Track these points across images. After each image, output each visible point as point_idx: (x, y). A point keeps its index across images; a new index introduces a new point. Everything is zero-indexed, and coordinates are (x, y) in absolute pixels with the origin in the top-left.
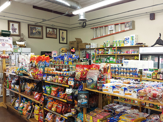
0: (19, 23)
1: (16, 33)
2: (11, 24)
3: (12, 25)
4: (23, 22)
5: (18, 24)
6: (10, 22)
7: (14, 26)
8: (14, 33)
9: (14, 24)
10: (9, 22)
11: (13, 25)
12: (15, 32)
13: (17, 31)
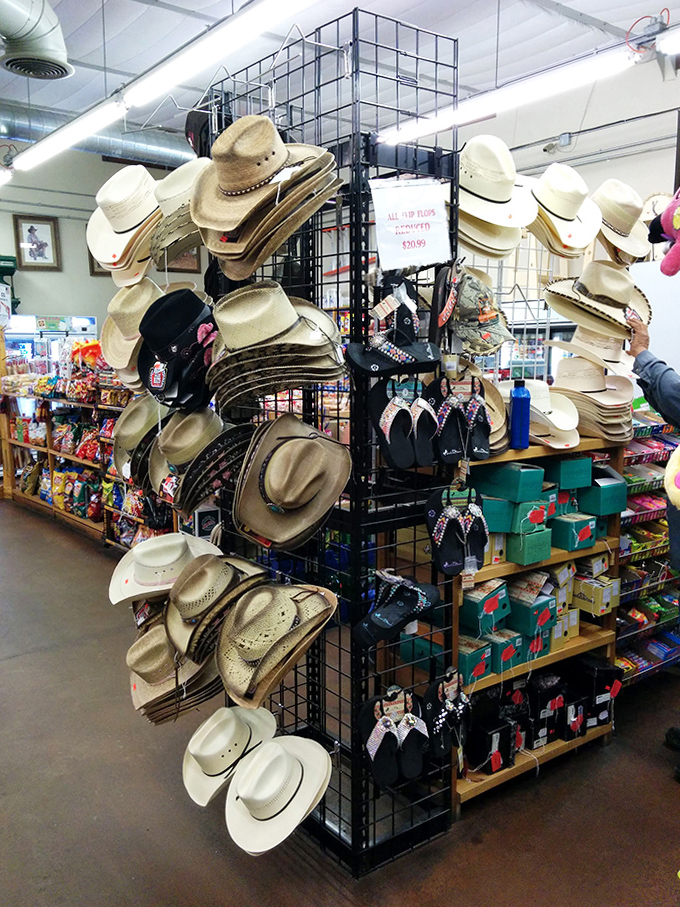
0: (53, 221)
1: (45, 261)
2: (25, 227)
3: (29, 231)
4: (69, 218)
5: (49, 227)
6: (20, 221)
7: (36, 233)
8: (38, 258)
9: (35, 226)
10: (17, 219)
11: (31, 230)
12: (41, 255)
13: (49, 252)
